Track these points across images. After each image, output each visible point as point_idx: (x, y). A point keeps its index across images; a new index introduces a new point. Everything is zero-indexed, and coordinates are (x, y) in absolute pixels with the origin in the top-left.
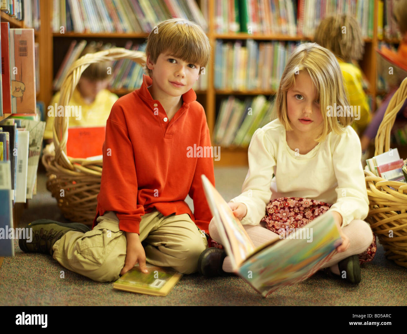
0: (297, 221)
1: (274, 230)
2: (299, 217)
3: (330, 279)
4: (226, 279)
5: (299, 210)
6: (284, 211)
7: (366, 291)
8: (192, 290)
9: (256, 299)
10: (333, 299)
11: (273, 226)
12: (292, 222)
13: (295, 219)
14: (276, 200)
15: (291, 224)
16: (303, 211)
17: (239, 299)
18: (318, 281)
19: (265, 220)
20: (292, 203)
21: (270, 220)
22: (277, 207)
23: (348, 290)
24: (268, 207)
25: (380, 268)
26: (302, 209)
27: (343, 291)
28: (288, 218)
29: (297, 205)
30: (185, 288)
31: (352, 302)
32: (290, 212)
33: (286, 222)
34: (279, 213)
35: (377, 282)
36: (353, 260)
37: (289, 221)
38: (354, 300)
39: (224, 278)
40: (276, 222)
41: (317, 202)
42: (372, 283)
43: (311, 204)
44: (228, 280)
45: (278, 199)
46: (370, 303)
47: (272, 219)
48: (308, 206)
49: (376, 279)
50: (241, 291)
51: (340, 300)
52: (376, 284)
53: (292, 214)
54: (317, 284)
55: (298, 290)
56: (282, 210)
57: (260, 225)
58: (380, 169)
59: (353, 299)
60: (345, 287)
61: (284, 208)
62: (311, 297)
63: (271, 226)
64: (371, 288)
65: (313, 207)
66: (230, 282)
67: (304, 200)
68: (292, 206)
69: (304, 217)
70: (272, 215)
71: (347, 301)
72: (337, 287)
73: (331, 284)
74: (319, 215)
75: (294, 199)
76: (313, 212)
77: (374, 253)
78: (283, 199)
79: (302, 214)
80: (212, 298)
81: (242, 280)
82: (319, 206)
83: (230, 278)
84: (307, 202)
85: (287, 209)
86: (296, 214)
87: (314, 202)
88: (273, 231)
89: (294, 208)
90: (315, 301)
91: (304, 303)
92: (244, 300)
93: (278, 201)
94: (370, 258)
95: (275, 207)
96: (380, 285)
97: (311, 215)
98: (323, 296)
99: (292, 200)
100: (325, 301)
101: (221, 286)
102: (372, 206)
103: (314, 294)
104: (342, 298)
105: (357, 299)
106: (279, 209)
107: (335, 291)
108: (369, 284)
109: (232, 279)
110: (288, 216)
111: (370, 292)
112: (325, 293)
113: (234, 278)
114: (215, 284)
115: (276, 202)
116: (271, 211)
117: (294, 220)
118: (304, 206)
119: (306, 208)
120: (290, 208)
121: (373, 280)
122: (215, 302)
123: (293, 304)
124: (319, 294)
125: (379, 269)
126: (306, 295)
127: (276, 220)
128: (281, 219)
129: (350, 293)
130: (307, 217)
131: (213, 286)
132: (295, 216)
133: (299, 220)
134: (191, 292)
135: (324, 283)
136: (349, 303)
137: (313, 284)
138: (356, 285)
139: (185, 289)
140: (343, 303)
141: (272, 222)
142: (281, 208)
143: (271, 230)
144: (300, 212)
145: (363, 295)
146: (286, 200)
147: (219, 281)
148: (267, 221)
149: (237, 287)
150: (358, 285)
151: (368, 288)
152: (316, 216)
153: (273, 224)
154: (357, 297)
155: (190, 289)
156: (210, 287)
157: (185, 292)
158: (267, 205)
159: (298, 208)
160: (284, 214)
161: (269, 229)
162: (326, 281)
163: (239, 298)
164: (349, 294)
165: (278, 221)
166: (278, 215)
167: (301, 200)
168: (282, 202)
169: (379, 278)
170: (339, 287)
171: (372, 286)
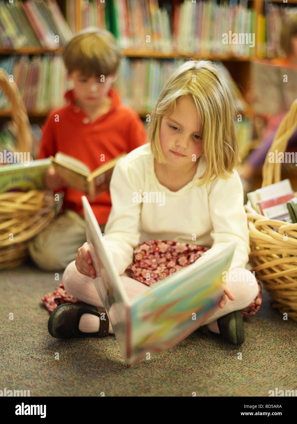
0: (169, 268)
1: (141, 280)
2: (172, 264)
3: (208, 339)
4: (84, 341)
5: (172, 255)
6: (153, 257)
7: (250, 355)
8: (40, 358)
9: (118, 370)
10: (212, 367)
11: (141, 275)
12: (163, 270)
13: (166, 266)
14: (144, 243)
15: (162, 273)
16: (177, 256)
17: (97, 371)
18: (193, 342)
19: (131, 267)
20: (163, 247)
21: (136, 267)
22: (145, 251)
23: (229, 354)
24: (135, 252)
25: (265, 321)
26: (175, 254)
27: (222, 355)
28: (159, 265)
29: (170, 249)
30: (33, 355)
31: (234, 371)
32: (161, 257)
33: (155, 269)
34: (147, 259)
35: (263, 342)
36: (236, 317)
37: (159, 268)
38: (236, 368)
39: (81, 340)
40: (144, 270)
41: (192, 247)
42: (257, 342)
43: (186, 249)
44: (86, 342)
45: (147, 242)
46: (255, 372)
47: (139, 267)
48: (182, 251)
49: (261, 337)
50: (100, 358)
51: (219, 367)
52: (262, 345)
53: (164, 260)
54: (193, 346)
55: (169, 355)
56: (151, 256)
57: (125, 274)
58: (263, 206)
59: (234, 366)
60: (225, 349)
61: (153, 254)
62: (185, 366)
63: (138, 274)
64: (256, 350)
65: (188, 253)
66: (87, 346)
67: (178, 244)
68: (163, 251)
69: (178, 263)
70: (139, 262)
71: (228, 370)
72: (216, 350)
73: (209, 346)
74: (194, 262)
75: (165, 242)
76: (188, 258)
77: (259, 305)
78: (153, 242)
79: (175, 260)
80: (64, 369)
81: (103, 343)
82: (195, 251)
83: (89, 340)
84: (181, 246)
85: (157, 255)
86: (168, 260)
87: (190, 246)
88: (140, 282)
89: (165, 253)
90: (190, 370)
91: (176, 374)
92: (102, 371)
93: (147, 245)
94: (254, 311)
95: (143, 253)
96: (266, 345)
97: (186, 261)
98: (199, 363)
99: (163, 244)
100: (202, 371)
101: (76, 351)
102: (253, 248)
103: (188, 360)
104: (222, 365)
105: (239, 367)
106: (148, 254)
107: (213, 356)
108: (253, 344)
109: (90, 341)
110: (159, 263)
111: (255, 355)
112: (201, 358)
113: (93, 339)
114: (70, 348)
115: (145, 245)
116: (138, 257)
117: (165, 268)
118: (178, 251)
119: (179, 254)
120: (160, 253)
121: (258, 338)
122: (68, 376)
123: (163, 375)
124: (195, 361)
125: (265, 323)
126: (179, 363)
127: (143, 268)
128: (150, 266)
129: (231, 357)
130: (181, 263)
131: (66, 352)
132: (167, 263)
133: (172, 268)
134: (39, 360)
135: (200, 344)
136: (231, 373)
137: (187, 346)
138: (238, 347)
139: (32, 357)
140: (224, 373)
141: (139, 270)
142: (150, 254)
143: (138, 280)
144: (172, 258)
145: (246, 360)
146: (156, 244)
147: (75, 344)
148: (134, 269)
149: (96, 353)
150: (240, 346)
151: (252, 350)
152: (191, 263)
153: (140, 273)
154: (240, 364)
155: (38, 357)
156: (63, 353)
157: (32, 361)
158: (134, 249)
159: (171, 252)
160: (154, 261)
161: (136, 279)
162: (203, 342)
163: (97, 369)
164: (230, 360)
165: (147, 269)
166: (147, 261)
167: (174, 244)
168: (151, 246)
169: (265, 335)
170: (217, 350)
171: (257, 348)
